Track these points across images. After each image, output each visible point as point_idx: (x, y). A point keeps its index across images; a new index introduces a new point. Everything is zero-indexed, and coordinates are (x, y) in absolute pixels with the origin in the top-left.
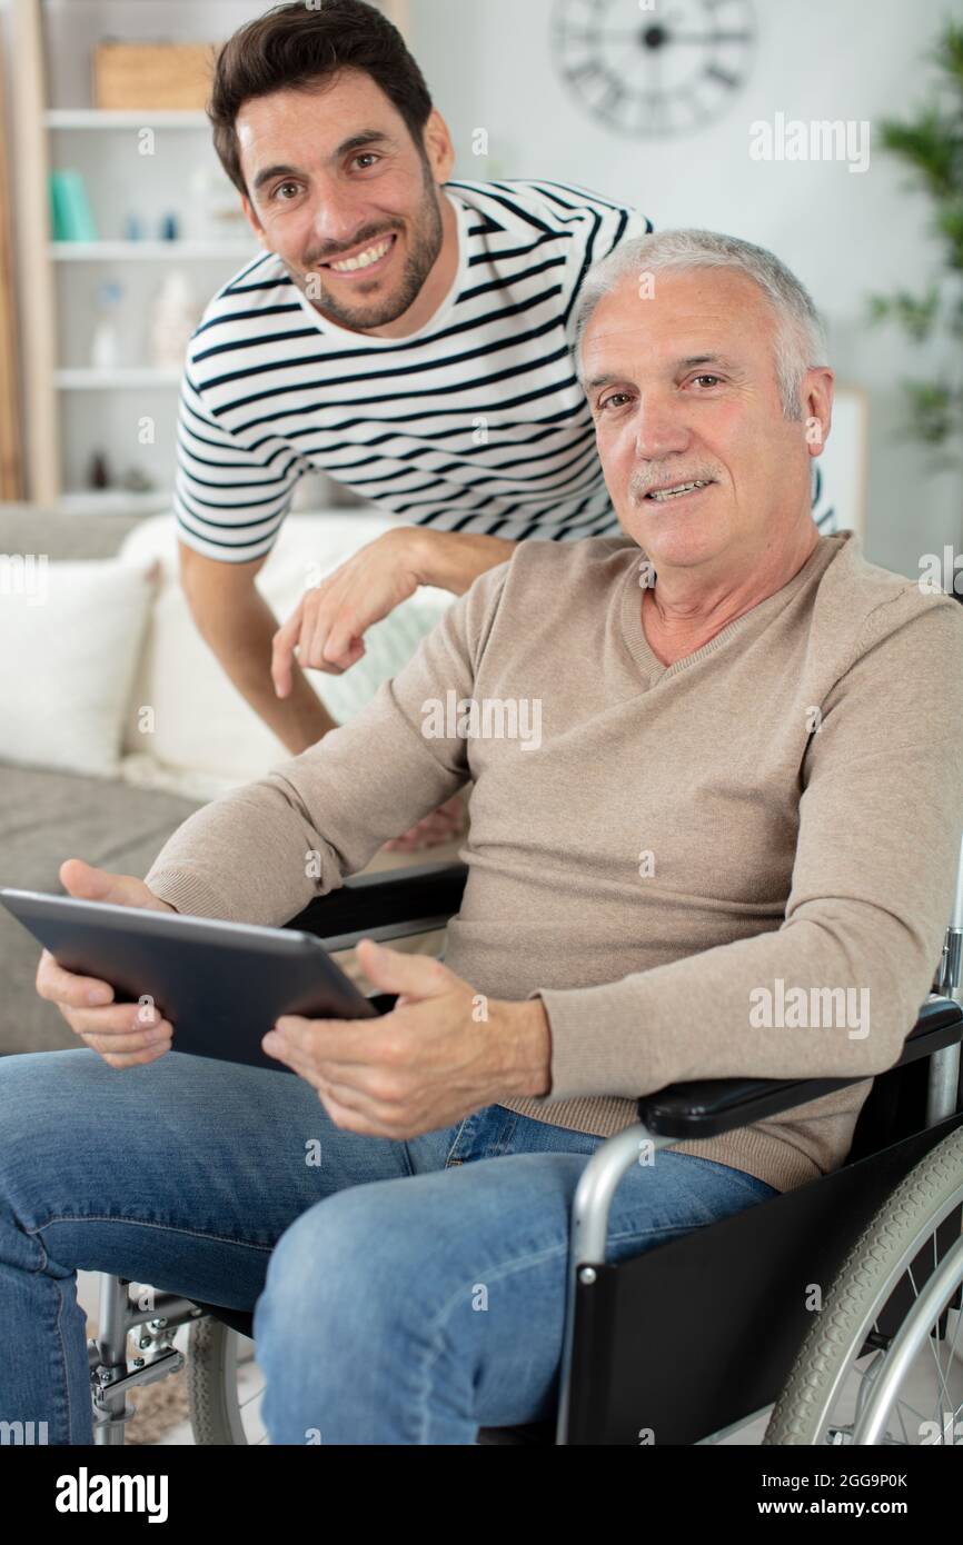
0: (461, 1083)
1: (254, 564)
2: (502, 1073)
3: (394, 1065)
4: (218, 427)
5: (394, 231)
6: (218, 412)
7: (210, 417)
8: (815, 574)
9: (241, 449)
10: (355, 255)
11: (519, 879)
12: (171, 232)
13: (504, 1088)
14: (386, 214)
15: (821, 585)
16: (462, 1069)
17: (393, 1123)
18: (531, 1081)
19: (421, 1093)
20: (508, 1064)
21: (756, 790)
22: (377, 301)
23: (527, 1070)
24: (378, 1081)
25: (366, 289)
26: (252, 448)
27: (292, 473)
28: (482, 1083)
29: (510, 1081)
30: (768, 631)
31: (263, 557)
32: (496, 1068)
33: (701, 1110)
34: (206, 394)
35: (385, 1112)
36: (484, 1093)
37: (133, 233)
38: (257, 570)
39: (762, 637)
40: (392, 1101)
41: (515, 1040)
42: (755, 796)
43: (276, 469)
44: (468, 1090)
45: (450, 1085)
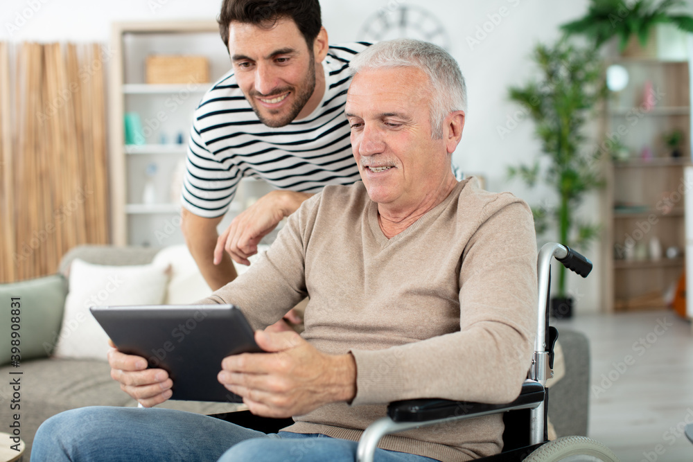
0: (312, 388)
1: (219, 218)
2: (330, 385)
3: (282, 373)
4: (208, 151)
5: (289, 91)
6: (208, 143)
7: (204, 145)
8: (457, 194)
9: (218, 162)
10: (271, 99)
11: (330, 339)
12: (180, 140)
13: (331, 394)
14: (286, 84)
15: (459, 198)
16: (313, 381)
17: (280, 406)
18: (343, 391)
19: (293, 391)
20: (332, 381)
21: (435, 291)
22: (277, 118)
23: (341, 386)
24: (274, 381)
25: (274, 112)
26: (223, 161)
27: (239, 175)
28: (321, 390)
29: (334, 390)
30: (436, 222)
31: (222, 216)
32: (327, 383)
33: (417, 408)
34: (202, 134)
35: (277, 399)
36: (321, 395)
37: (163, 141)
38: (218, 223)
39: (433, 225)
40: (279, 392)
41: (336, 369)
42: (435, 294)
43: (232, 173)
44: (314, 392)
45: (306, 388)
